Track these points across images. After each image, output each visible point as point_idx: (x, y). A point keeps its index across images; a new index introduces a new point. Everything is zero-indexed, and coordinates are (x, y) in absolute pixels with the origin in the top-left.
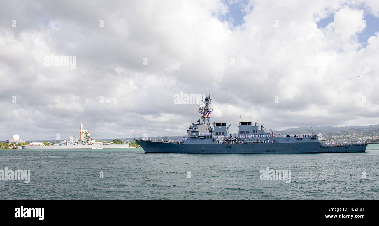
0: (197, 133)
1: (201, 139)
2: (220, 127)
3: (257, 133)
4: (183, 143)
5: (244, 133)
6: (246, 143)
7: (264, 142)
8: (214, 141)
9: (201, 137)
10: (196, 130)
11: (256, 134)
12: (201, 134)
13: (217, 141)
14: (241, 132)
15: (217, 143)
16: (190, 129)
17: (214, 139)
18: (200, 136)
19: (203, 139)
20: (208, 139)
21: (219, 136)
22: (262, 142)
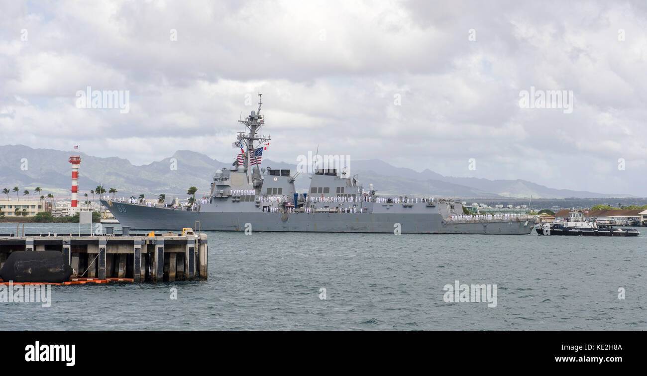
0: (227, 189)
1: (234, 201)
2: (276, 179)
3: (343, 192)
4: (199, 209)
5: (319, 192)
6: (316, 212)
7: (348, 211)
8: (258, 206)
9: (234, 198)
10: (225, 183)
11: (340, 194)
12: (234, 191)
13: (264, 207)
14: (313, 190)
15: (264, 211)
16: (216, 180)
17: (258, 203)
18: (233, 196)
19: (238, 201)
20: (247, 202)
21: (272, 196)
22: (344, 212)
